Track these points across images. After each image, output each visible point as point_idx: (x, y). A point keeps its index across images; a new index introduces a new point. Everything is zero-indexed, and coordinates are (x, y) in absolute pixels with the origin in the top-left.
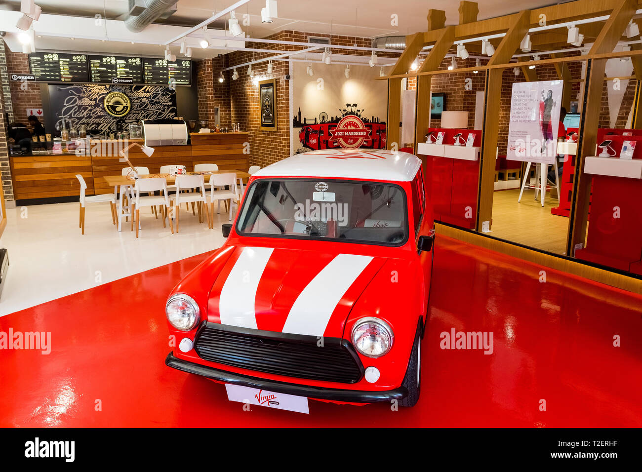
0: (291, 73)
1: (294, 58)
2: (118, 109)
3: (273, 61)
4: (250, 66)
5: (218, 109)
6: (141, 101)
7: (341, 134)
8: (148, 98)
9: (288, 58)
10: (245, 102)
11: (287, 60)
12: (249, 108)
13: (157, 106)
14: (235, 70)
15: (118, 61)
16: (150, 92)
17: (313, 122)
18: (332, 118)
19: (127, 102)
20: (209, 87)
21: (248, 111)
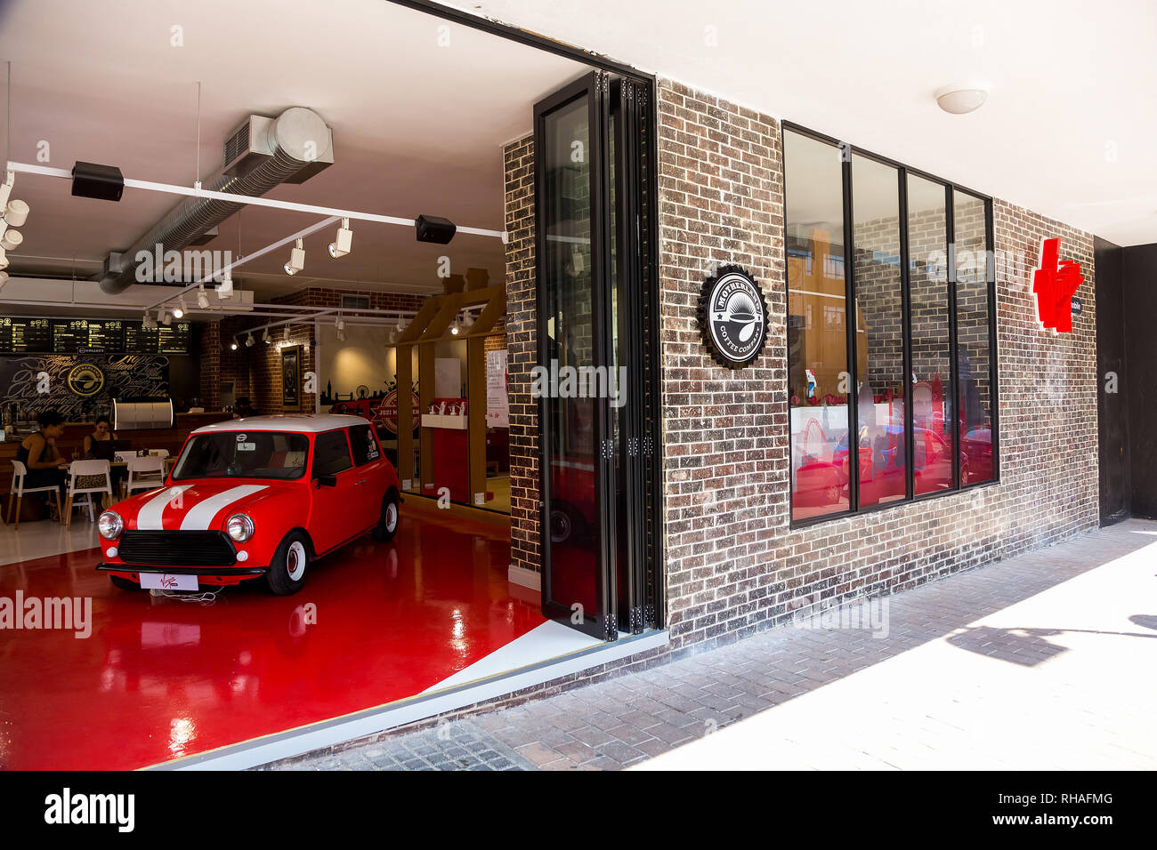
0: (317, 338)
1: (321, 321)
2: (86, 386)
3: (292, 325)
4: (267, 330)
5: (232, 384)
6: (119, 375)
7: (388, 412)
8: (129, 371)
9: (314, 320)
10: (266, 374)
11: (313, 323)
12: (271, 382)
13: (141, 381)
14: (250, 334)
15: (91, 326)
16: (133, 364)
17: (349, 398)
18: (375, 393)
19: (100, 377)
20: (214, 355)
21: (269, 386)
